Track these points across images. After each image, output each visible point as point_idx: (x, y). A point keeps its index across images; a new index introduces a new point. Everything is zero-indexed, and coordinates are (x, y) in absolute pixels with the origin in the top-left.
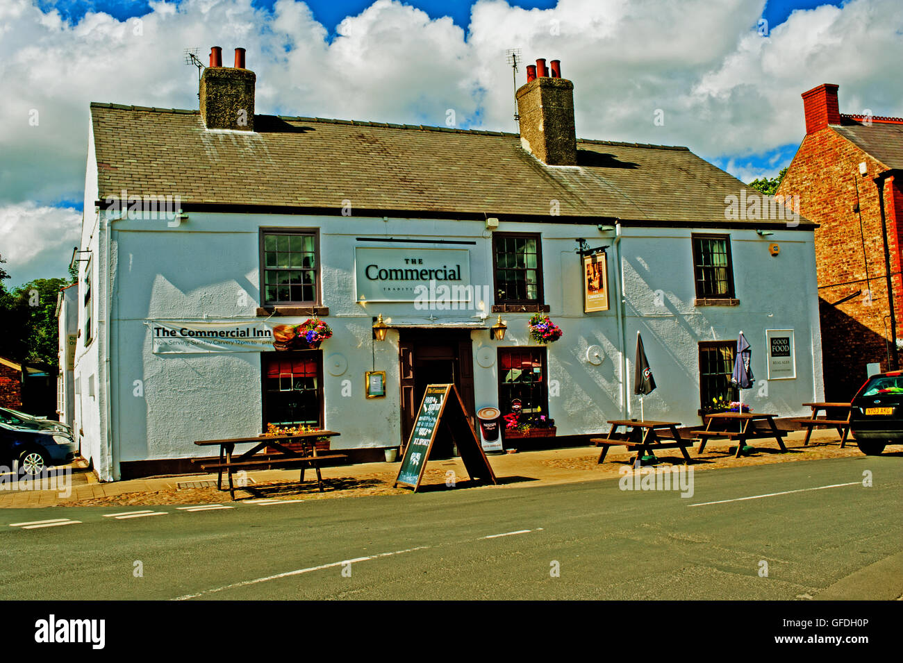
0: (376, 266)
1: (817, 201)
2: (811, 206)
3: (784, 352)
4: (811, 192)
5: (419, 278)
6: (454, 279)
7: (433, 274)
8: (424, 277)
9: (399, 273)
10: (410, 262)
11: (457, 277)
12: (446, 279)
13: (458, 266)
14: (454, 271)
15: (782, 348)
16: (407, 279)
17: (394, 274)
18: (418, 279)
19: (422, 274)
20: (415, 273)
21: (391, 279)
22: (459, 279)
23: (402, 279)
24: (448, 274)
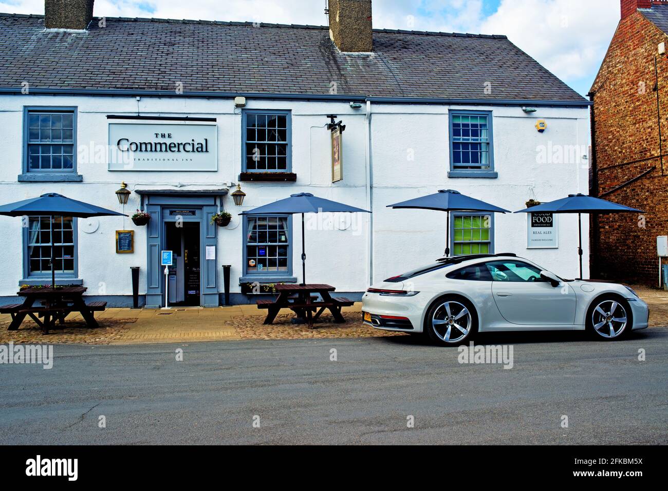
0: (128, 140)
1: (626, 83)
2: (622, 88)
3: (547, 223)
4: (622, 74)
5: (168, 149)
6: (202, 151)
7: (181, 147)
8: (173, 149)
9: (149, 147)
10: (160, 136)
11: (204, 150)
12: (193, 151)
13: (206, 140)
14: (202, 144)
15: (544, 219)
16: (156, 150)
17: (143, 146)
18: (166, 151)
19: (170, 147)
20: (164, 147)
21: (141, 150)
22: (207, 151)
23: (151, 151)
24: (196, 146)
